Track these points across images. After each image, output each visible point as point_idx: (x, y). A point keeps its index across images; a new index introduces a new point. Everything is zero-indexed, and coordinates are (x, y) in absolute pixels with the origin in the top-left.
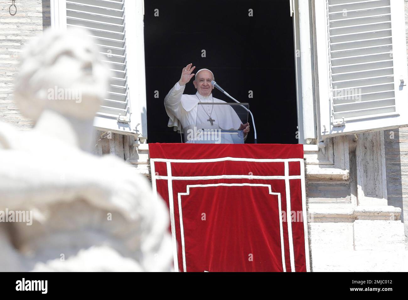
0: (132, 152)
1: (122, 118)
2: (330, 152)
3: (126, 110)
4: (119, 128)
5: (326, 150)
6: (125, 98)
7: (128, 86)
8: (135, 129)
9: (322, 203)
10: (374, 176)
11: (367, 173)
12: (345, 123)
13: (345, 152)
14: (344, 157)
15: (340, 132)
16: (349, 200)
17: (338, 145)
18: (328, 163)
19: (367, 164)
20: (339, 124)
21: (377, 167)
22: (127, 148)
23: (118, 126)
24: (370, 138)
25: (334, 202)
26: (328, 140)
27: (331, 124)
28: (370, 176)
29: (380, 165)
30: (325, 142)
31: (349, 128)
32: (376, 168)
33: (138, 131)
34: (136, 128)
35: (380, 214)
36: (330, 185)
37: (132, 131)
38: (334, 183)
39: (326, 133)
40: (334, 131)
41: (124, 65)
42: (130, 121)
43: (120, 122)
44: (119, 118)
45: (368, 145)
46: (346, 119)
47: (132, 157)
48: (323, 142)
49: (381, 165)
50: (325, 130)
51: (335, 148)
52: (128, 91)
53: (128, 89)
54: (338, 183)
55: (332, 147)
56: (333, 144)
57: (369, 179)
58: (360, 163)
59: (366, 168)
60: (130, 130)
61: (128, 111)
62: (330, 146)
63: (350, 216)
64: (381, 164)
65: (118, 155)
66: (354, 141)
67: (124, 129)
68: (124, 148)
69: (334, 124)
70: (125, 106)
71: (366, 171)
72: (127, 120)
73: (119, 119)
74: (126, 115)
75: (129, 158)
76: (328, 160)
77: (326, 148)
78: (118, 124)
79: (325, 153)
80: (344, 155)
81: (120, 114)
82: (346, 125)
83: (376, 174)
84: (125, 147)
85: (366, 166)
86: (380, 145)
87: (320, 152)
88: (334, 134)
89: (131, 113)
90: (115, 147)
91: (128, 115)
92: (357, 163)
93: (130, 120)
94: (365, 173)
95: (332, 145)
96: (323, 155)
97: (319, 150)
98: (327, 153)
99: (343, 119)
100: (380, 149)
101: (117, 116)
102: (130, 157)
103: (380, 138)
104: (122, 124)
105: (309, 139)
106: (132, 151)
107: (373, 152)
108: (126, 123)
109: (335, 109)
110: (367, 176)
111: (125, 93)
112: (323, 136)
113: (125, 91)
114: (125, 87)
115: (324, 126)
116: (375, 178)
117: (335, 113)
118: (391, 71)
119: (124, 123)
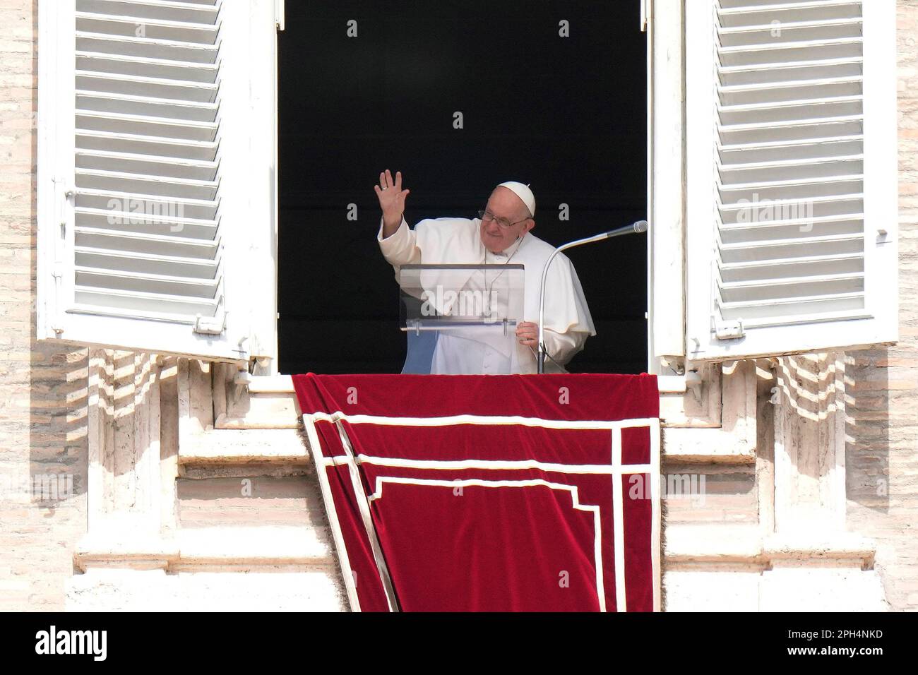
0: (233, 398)
1: (204, 323)
2: (714, 395)
3: (215, 301)
5: (705, 390)
6: (214, 272)
7: (222, 241)
8: (238, 349)
9: (689, 523)
10: (818, 455)
11: (799, 447)
12: (744, 332)
13: (748, 398)
14: (745, 409)
15: (733, 352)
16: (756, 515)
17: (731, 379)
18: (706, 424)
19: (800, 424)
20: (731, 334)
21: (825, 432)
22: (221, 389)
25: (718, 522)
26: (710, 365)
27: (713, 331)
28: (809, 453)
29: (831, 428)
30: (701, 370)
32: (822, 434)
33: (244, 352)
34: (240, 345)
35: (824, 556)
36: (711, 478)
37: (228, 353)
38: (720, 472)
39: (700, 356)
40: (717, 349)
41: (215, 187)
42: (225, 329)
43: (199, 333)
44: (197, 323)
45: (805, 376)
46: (748, 322)
47: (231, 410)
48: (697, 371)
49: (835, 428)
50: (698, 346)
51: (724, 386)
52: (220, 253)
53: (223, 248)
54: (731, 471)
55: (718, 383)
56: (721, 374)
57: (805, 462)
58: (784, 425)
59: (798, 434)
61: (220, 301)
62: (714, 381)
63: (753, 559)
64: (835, 424)
65: (196, 408)
66: (771, 369)
68: (212, 388)
69: (720, 333)
70: (211, 292)
71: (799, 441)
72: (216, 328)
73: (197, 326)
74: (214, 315)
75: (224, 415)
76: (708, 415)
77: (704, 386)
79: (702, 398)
80: (746, 405)
81: (199, 312)
82: (748, 335)
83: (822, 449)
84: (216, 387)
85: (799, 428)
86: (833, 379)
87: (690, 393)
90: (190, 389)
92: (777, 423)
93: (224, 327)
94: (796, 449)
95: (717, 379)
96: (695, 402)
97: (687, 389)
98: (705, 397)
99: (741, 320)
101: (192, 318)
102: (227, 413)
103: (835, 360)
104: (205, 338)
105: (667, 356)
106: (233, 394)
107: (818, 392)
108: (214, 335)
109: (726, 296)
110: (799, 454)
111: (213, 260)
112: (693, 360)
113: (215, 252)
114: (215, 243)
115: (695, 339)
116: (820, 460)
117: (722, 305)
118: (859, 206)
119: (210, 335)
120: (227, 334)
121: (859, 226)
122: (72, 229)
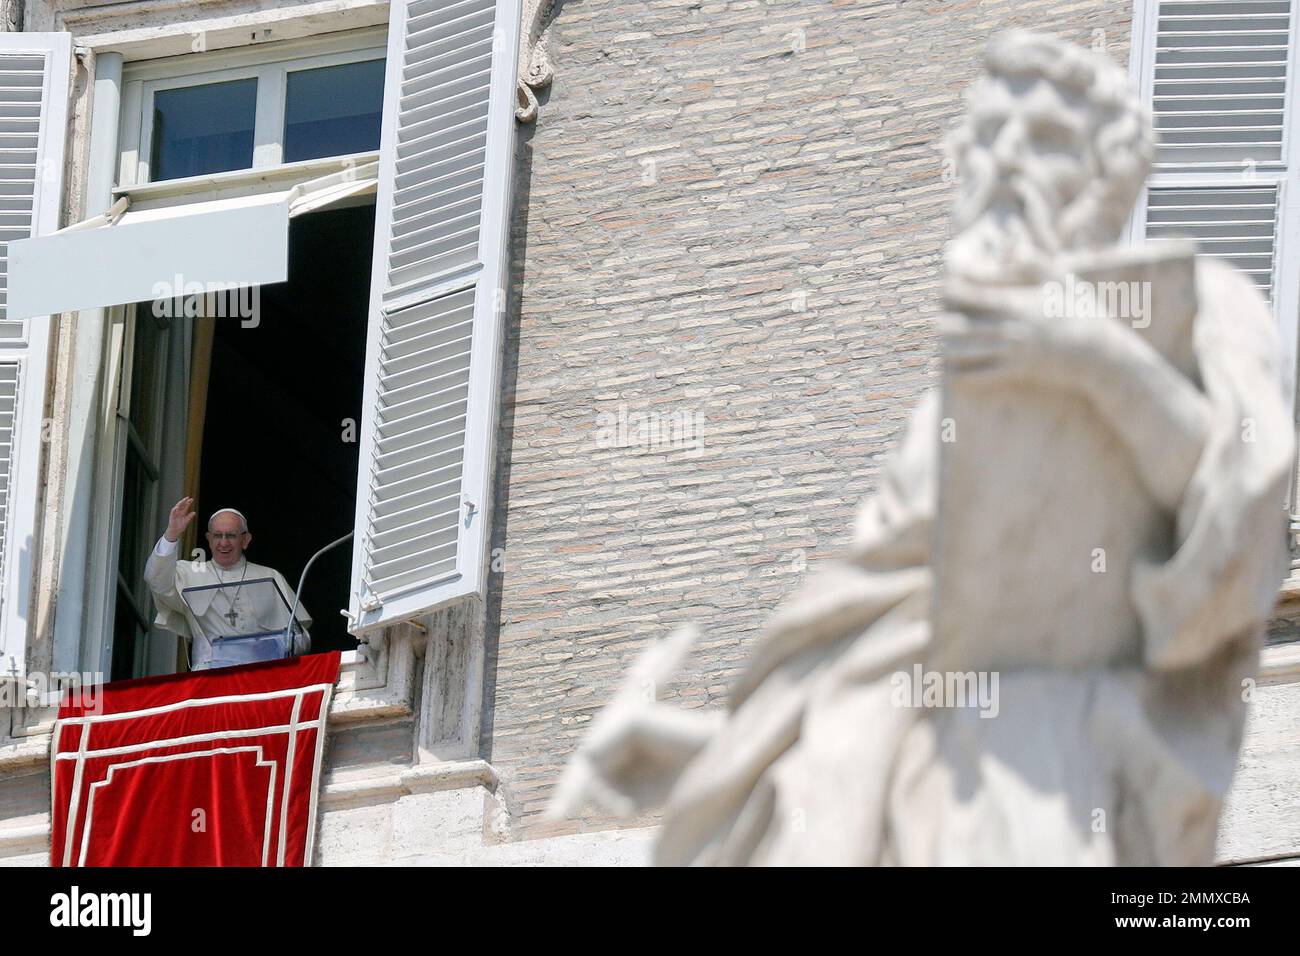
2: (383, 661)
10: (460, 699)
12: (383, 603)
13: (401, 658)
15: (373, 622)
16: (411, 755)
17: (394, 646)
18: (374, 685)
19: (449, 676)
20: (375, 606)
24: (461, 621)
26: (381, 637)
28: (453, 699)
36: (380, 729)
38: (387, 723)
40: (367, 621)
45: (457, 636)
46: (382, 596)
48: (366, 642)
50: (353, 619)
51: (391, 652)
54: (395, 721)
55: (386, 651)
56: (390, 643)
57: (451, 706)
58: (432, 677)
59: (445, 684)
62: (383, 649)
63: (400, 789)
66: (424, 633)
69: (366, 607)
71: (447, 690)
76: (378, 678)
79: (373, 665)
80: (398, 664)
82: (384, 606)
83: (462, 695)
85: (446, 679)
87: (368, 663)
88: (367, 627)
92: (425, 677)
94: (443, 695)
95: (386, 648)
96: (371, 668)
98: (376, 664)
99: (376, 595)
107: (464, 648)
109: (373, 576)
110: (446, 701)
116: (461, 703)
117: (371, 583)
118: (458, 486)
121: (457, 502)
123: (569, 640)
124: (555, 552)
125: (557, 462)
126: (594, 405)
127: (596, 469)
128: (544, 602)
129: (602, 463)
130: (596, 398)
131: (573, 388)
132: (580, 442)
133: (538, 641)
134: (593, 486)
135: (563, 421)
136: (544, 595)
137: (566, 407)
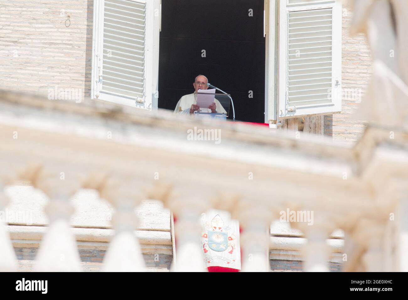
1: (139, 99)
2: (285, 129)
3: (142, 94)
4: (137, 106)
5: (283, 127)
6: (142, 86)
7: (145, 77)
8: (148, 107)
13: (296, 130)
15: (292, 115)
17: (291, 125)
20: (292, 110)
23: (135, 104)
24: (314, 121)
26: (285, 121)
27: (286, 109)
30: (282, 122)
31: (299, 113)
33: (150, 109)
34: (149, 106)
37: (146, 108)
39: (283, 116)
40: (288, 114)
41: (143, 63)
43: (137, 102)
45: (312, 126)
46: (296, 107)
48: (280, 122)
50: (282, 113)
51: (288, 127)
52: (144, 81)
53: (145, 79)
56: (288, 124)
60: (144, 107)
61: (144, 94)
66: (303, 123)
67: (140, 107)
69: (288, 109)
70: (142, 91)
72: (143, 101)
73: (137, 100)
74: (142, 97)
78: (136, 103)
79: (282, 130)
81: (138, 96)
82: (297, 110)
86: (321, 126)
87: (278, 129)
88: (288, 117)
89: (146, 96)
91: (144, 97)
93: (145, 101)
95: (286, 125)
99: (295, 106)
100: (321, 129)
101: (136, 98)
103: (321, 122)
104: (139, 103)
105: (271, 120)
107: (316, 131)
108: (142, 103)
109: (290, 100)
111: (142, 82)
112: (280, 118)
113: (142, 81)
114: (143, 78)
115: (281, 111)
117: (289, 102)
118: (330, 75)
119: (140, 103)
120: (145, 104)
121: (331, 80)
122: (102, 69)
123: (355, 135)
124: (348, 104)
125: (346, 74)
126: (359, 57)
127: (361, 79)
128: (344, 120)
129: (363, 77)
130: (360, 55)
131: (351, 50)
132: (354, 68)
133: (343, 133)
134: (361, 84)
135: (347, 60)
136: (345, 118)
137: (348, 56)
